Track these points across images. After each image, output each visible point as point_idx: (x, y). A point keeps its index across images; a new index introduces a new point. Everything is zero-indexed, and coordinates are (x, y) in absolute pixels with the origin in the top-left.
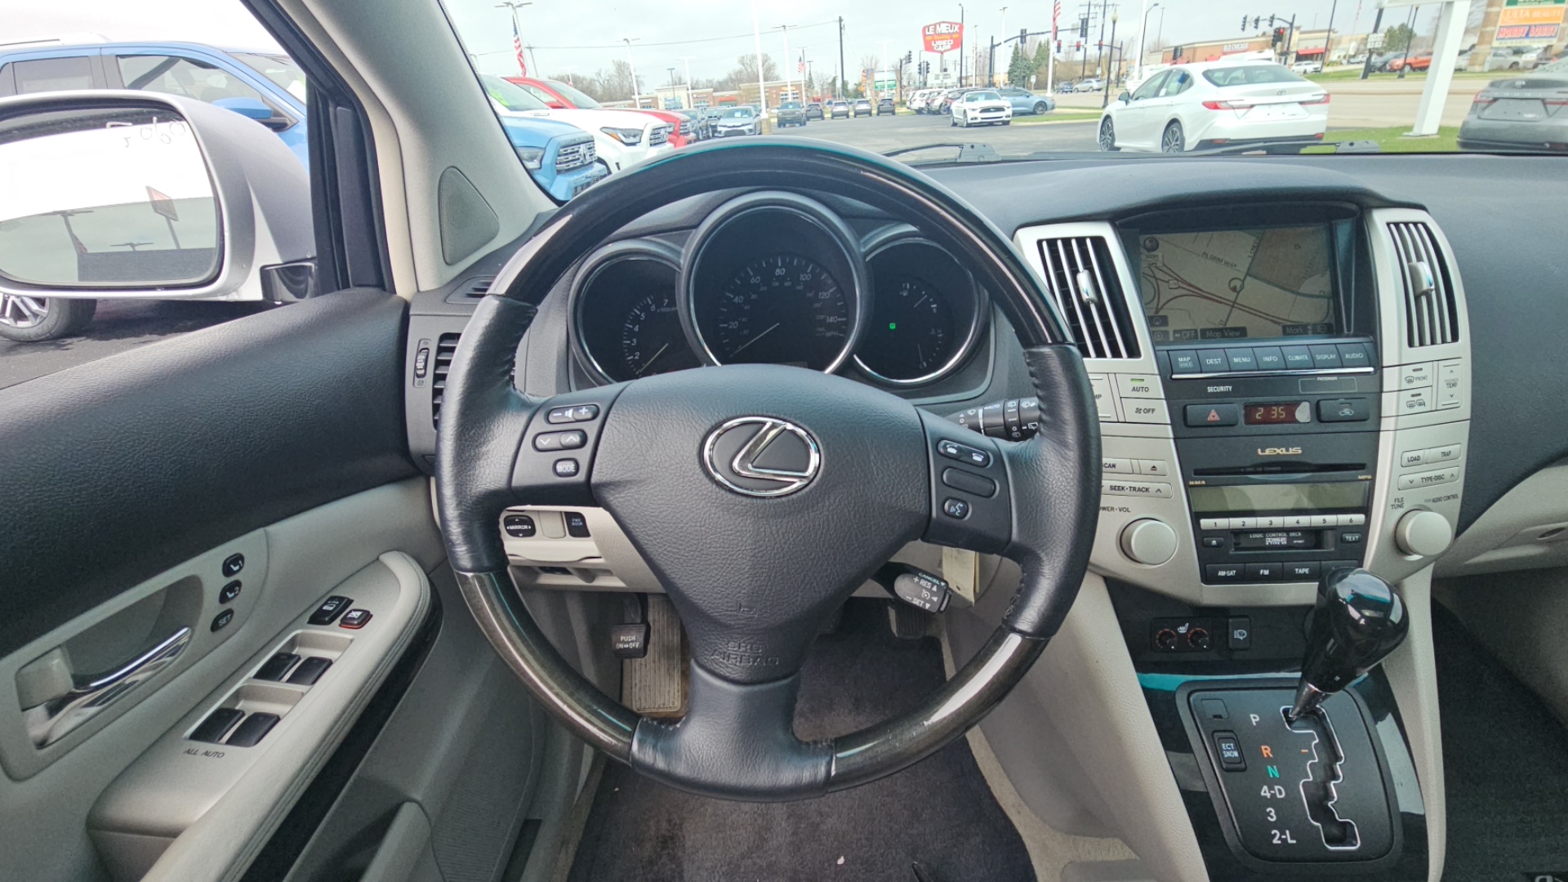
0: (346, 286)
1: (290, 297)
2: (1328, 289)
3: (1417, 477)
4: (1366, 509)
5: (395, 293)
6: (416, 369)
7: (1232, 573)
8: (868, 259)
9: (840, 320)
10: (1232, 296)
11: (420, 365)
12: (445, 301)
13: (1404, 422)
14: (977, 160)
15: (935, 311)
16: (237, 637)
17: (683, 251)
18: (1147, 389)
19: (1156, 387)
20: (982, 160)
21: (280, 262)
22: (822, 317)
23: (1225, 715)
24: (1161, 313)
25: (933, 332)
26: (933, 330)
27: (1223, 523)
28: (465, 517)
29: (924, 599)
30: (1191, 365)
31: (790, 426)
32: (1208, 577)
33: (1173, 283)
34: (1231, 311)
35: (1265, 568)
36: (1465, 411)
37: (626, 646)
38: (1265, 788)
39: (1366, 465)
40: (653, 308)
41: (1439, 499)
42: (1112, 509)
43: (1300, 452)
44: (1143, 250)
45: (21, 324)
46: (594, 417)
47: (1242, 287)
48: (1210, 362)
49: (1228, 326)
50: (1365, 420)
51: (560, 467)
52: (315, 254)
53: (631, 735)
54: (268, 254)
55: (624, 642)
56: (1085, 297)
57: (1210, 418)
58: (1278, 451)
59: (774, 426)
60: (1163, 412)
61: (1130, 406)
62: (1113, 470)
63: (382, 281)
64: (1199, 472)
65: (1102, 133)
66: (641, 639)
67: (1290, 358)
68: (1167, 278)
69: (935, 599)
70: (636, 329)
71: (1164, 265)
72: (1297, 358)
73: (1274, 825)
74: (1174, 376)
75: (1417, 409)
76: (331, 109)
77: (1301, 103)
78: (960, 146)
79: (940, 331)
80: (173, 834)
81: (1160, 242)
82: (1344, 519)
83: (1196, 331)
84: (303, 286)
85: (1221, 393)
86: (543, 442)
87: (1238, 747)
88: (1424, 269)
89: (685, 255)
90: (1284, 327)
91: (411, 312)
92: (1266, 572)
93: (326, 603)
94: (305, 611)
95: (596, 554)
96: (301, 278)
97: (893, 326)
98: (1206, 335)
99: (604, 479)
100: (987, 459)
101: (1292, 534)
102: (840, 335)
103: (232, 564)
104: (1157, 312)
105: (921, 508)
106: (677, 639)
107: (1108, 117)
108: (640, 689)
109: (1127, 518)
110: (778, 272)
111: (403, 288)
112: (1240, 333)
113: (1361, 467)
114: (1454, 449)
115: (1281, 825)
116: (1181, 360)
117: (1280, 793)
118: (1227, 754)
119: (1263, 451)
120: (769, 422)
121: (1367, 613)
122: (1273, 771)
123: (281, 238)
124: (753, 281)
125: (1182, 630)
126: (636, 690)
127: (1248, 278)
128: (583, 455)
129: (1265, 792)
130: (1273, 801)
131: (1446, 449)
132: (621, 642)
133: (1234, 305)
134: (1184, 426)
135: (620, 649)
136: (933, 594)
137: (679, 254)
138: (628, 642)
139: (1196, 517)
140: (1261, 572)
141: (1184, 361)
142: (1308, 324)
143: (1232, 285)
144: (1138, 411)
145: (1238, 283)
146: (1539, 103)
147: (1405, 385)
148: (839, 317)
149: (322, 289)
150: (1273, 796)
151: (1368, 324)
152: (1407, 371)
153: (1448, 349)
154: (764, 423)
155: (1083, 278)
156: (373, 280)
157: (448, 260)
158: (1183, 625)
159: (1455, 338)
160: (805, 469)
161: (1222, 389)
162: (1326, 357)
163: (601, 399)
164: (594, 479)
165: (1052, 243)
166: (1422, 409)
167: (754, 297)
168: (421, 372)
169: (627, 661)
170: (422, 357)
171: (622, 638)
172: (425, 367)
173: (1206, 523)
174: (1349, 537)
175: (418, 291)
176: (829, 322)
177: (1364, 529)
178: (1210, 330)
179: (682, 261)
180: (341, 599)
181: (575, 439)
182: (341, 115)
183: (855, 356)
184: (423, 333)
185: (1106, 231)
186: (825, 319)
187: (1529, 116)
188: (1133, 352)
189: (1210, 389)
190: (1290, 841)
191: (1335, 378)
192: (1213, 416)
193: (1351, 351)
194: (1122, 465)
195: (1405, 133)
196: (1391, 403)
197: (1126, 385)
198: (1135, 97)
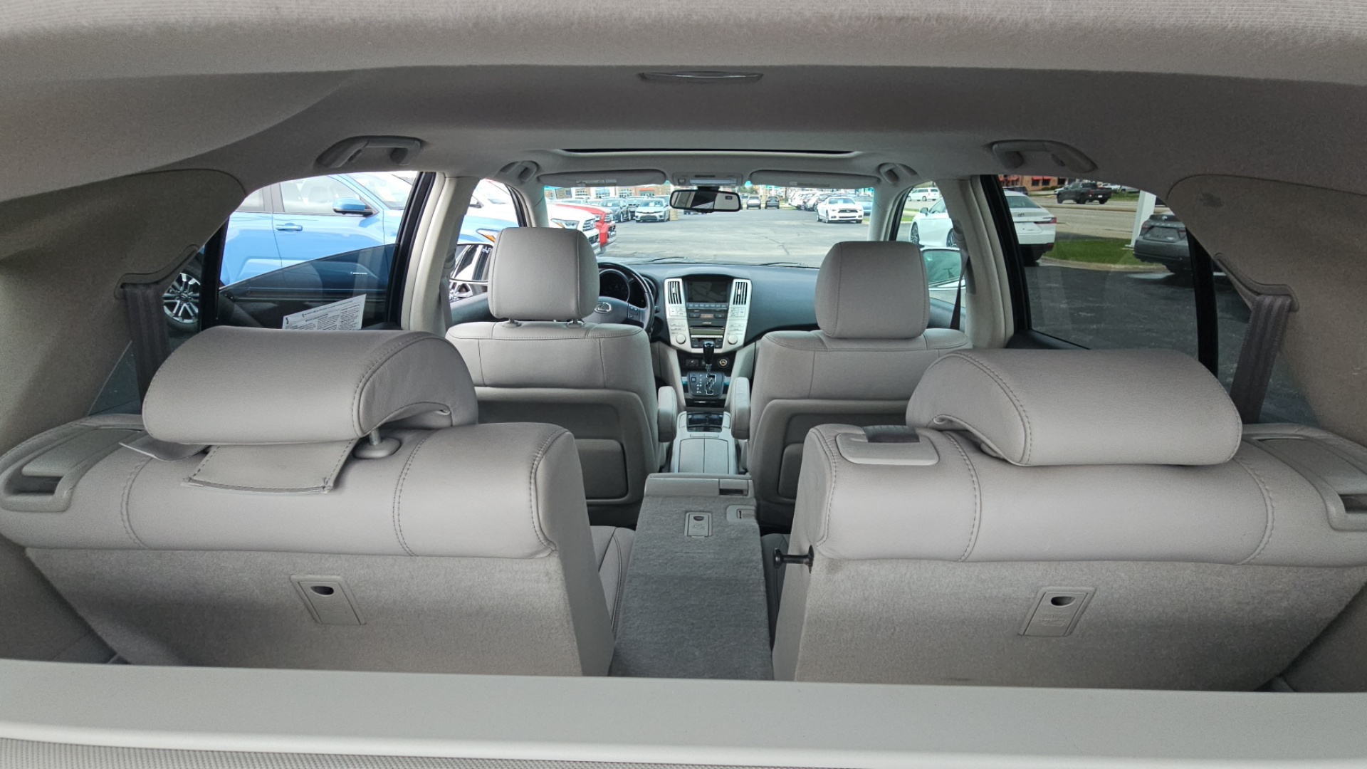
2: (723, 294)
3: (734, 330)
4: (724, 335)
7: (697, 346)
10: (704, 294)
13: (733, 319)
18: (682, 310)
19: (684, 310)
24: (691, 297)
27: (696, 336)
30: (691, 306)
31: (607, 304)
32: (693, 347)
33: (695, 291)
36: (747, 318)
39: (724, 326)
41: (739, 335)
42: (675, 333)
43: (711, 323)
44: (688, 285)
45: (186, 321)
47: (707, 293)
49: (702, 299)
56: (674, 293)
58: (707, 323)
60: (685, 314)
61: (679, 313)
64: (692, 326)
67: (711, 306)
68: (692, 290)
71: (691, 288)
72: (713, 306)
73: (698, 390)
74: (688, 308)
77: (1036, 223)
81: (691, 284)
82: (718, 337)
83: (695, 300)
85: (697, 312)
88: (741, 291)
90: (713, 301)
100: (637, 310)
101: (710, 340)
107: (915, 224)
109: (677, 335)
112: (704, 301)
116: (689, 305)
119: (704, 323)
125: (693, 362)
127: (709, 291)
129: (698, 385)
133: (704, 296)
134: (689, 318)
139: (690, 335)
142: (718, 300)
143: (705, 292)
144: (681, 314)
146: (1175, 231)
147: (734, 312)
151: (728, 301)
152: (735, 310)
155: (674, 289)
159: (745, 304)
160: (608, 310)
162: (718, 306)
165: (670, 282)
166: (734, 316)
173: (692, 336)
174: (719, 340)
177: (723, 340)
178: (698, 300)
185: (680, 280)
187: (1170, 239)
188: (681, 303)
191: (718, 310)
192: (695, 316)
193: (724, 306)
194: (677, 324)
195: (1127, 245)
196: (729, 315)
197: (678, 309)
198: (932, 211)
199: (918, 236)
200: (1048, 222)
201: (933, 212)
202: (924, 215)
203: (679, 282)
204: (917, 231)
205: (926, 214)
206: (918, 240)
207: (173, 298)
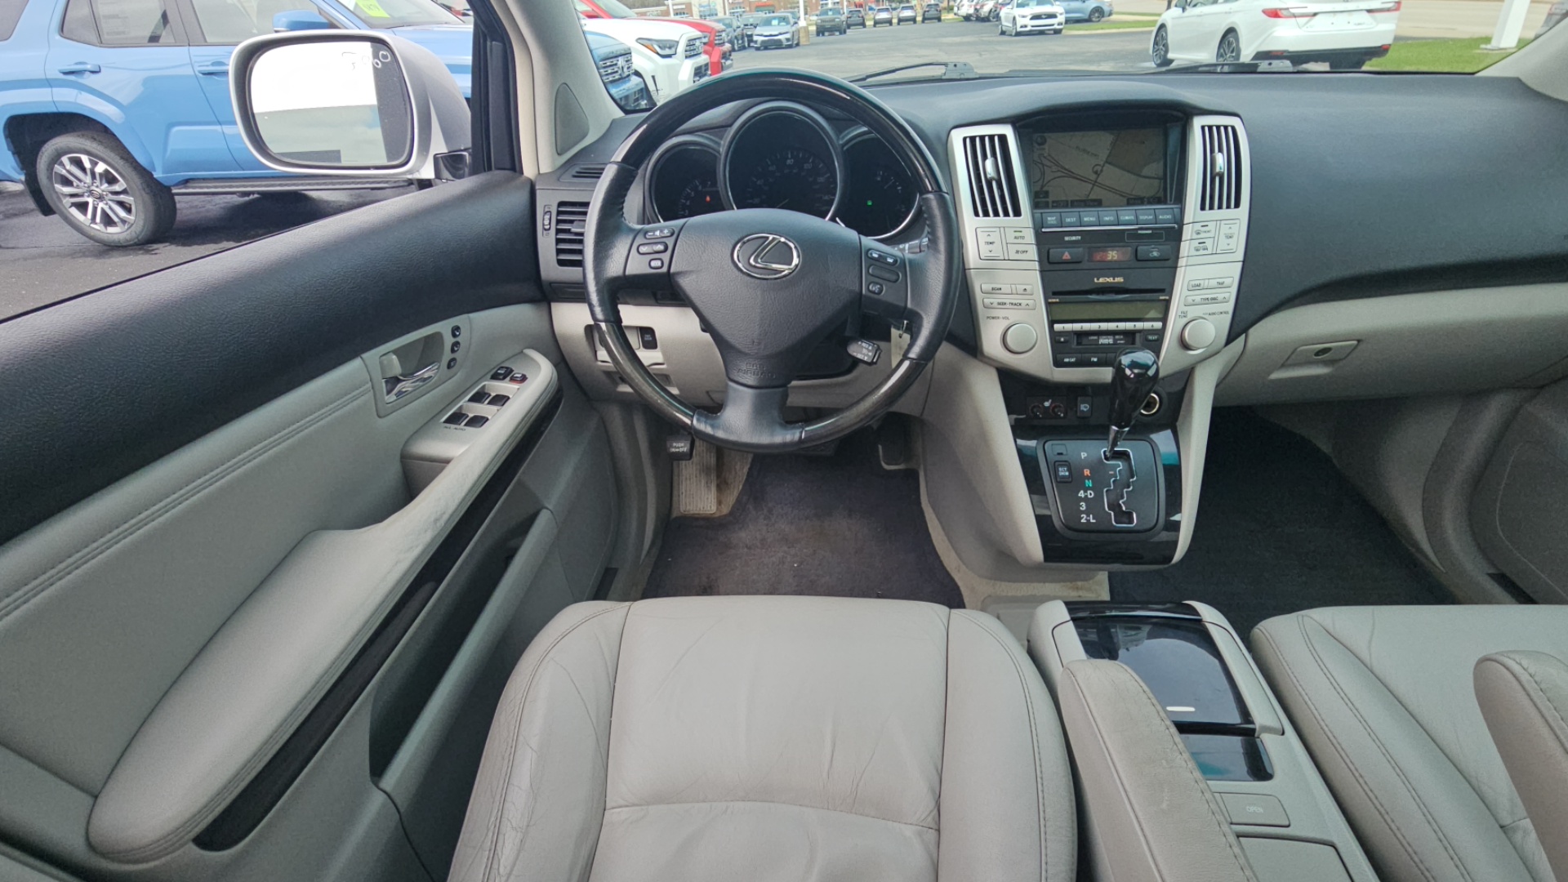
0: (490, 169)
1: (450, 177)
2: (1161, 173)
3: (1198, 299)
4: (1164, 320)
5: (523, 173)
6: (544, 225)
7: (1073, 360)
8: (845, 148)
10: (1093, 177)
11: (547, 222)
12: (559, 180)
13: (1192, 261)
14: (959, 77)
16: (459, 376)
17: (722, 142)
18: (1023, 238)
19: (1030, 236)
20: (962, 77)
21: (446, 151)
23: (1065, 453)
24: (1045, 189)
27: (1069, 327)
28: (599, 292)
29: (864, 354)
30: (1055, 222)
31: (783, 240)
32: (1058, 363)
33: (1054, 168)
34: (1092, 189)
35: (1095, 357)
36: (1240, 256)
37: (677, 450)
38: (1082, 492)
39: (1168, 289)
40: (700, 188)
41: (1214, 314)
42: (999, 318)
43: (1122, 280)
44: (1035, 145)
45: (111, 230)
46: (672, 234)
47: (1102, 171)
48: (1068, 220)
49: (1090, 198)
50: (1168, 260)
51: (654, 264)
52: (469, 145)
53: (692, 417)
54: (439, 146)
55: (676, 447)
56: (989, 176)
57: (1064, 258)
58: (1108, 280)
59: (774, 239)
60: (1033, 253)
61: (1013, 249)
62: (999, 292)
63: (515, 166)
64: (1055, 294)
65: (1156, 43)
66: (688, 446)
67: (1122, 218)
68: (1048, 163)
69: (870, 354)
70: (688, 203)
71: (1049, 155)
72: (1127, 218)
73: (1083, 512)
74: (1043, 230)
75: (1202, 252)
76: (488, 43)
77: (1369, 12)
78: (946, 65)
80: (447, 461)
81: (1048, 140)
82: (1147, 325)
83: (1067, 201)
84: (461, 172)
85: (1074, 241)
86: (643, 249)
87: (1069, 470)
88: (1221, 160)
89: (723, 145)
90: (1128, 200)
91: (537, 187)
92: (1095, 360)
93: (499, 369)
94: (487, 373)
95: (661, 361)
96: (460, 166)
98: (1074, 204)
99: (678, 270)
100: (896, 261)
101: (1117, 337)
103: (455, 331)
104: (1042, 186)
105: (857, 289)
106: (713, 461)
107: (1163, 26)
108: (686, 496)
109: (1006, 323)
110: (789, 162)
111: (529, 171)
112: (1098, 203)
113: (1162, 291)
114: (1227, 281)
115: (1087, 513)
116: (1049, 219)
117: (1091, 494)
118: (1061, 474)
119: (1098, 279)
120: (771, 237)
121: (1136, 371)
122: (1089, 483)
123: (448, 136)
124: (771, 168)
125: (1047, 404)
126: (683, 497)
127: (1107, 165)
128: (666, 257)
129: (1081, 494)
130: (1086, 499)
131: (1221, 281)
132: (673, 447)
133: (1095, 183)
134: (1049, 265)
135: (673, 453)
136: (869, 351)
137: (719, 144)
138: (678, 448)
139: (1052, 323)
140: (1092, 359)
141: (1051, 220)
142: (1144, 197)
143: (1095, 169)
144: (1017, 252)
145: (1099, 168)
147: (1195, 236)
149: (474, 171)
150: (1086, 496)
151: (1180, 198)
152: (1198, 226)
153: (1233, 212)
154: (768, 238)
155: (989, 163)
156: (508, 165)
157: (559, 151)
158: (1048, 401)
159: (1237, 205)
160: (790, 264)
161: (1074, 238)
162: (1146, 217)
163: (676, 226)
164: (672, 270)
165: (973, 139)
166: (1205, 252)
167: (771, 180)
168: (547, 227)
169: (675, 463)
170: (547, 217)
171: (674, 444)
172: (550, 224)
173: (1058, 327)
174: (1150, 337)
175: (539, 173)
177: (1161, 333)
178: (1077, 201)
179: (721, 150)
180: (507, 368)
181: (660, 247)
182: (494, 47)
184: (547, 201)
185: (1008, 131)
188: (1017, 213)
189: (1067, 239)
190: (1092, 521)
191: (1150, 232)
192: (1067, 256)
193: (1163, 214)
194: (1006, 288)
195: (1483, 46)
196: (1185, 248)
197: (1011, 235)
198: (1193, 3)
199: (1166, 46)
200: (1388, 10)
201: (1195, 6)
202: (1181, 10)
203: (1003, 138)
204: (1164, 38)
205: (1184, 9)
206: (1167, 52)
207: (82, 196)
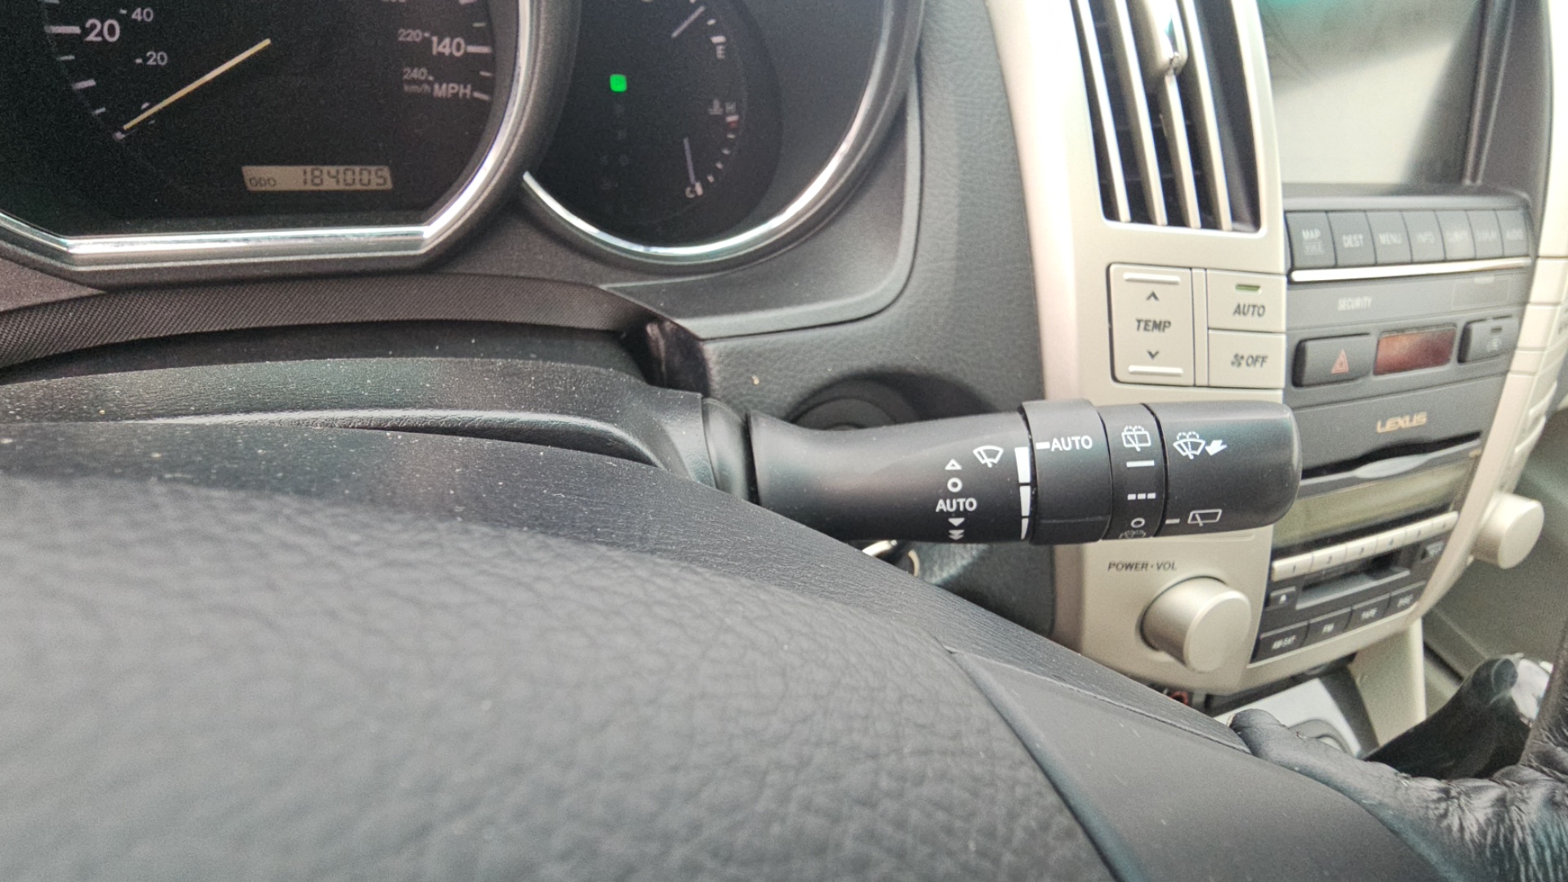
9: (472, 49)
15: (720, 51)
22: (414, 35)
25: (716, 109)
26: (716, 103)
79: (730, 107)
97: (618, 83)
102: (477, 95)
148: (469, 42)
176: (441, 55)
183: (528, 178)
186: (427, 43)
